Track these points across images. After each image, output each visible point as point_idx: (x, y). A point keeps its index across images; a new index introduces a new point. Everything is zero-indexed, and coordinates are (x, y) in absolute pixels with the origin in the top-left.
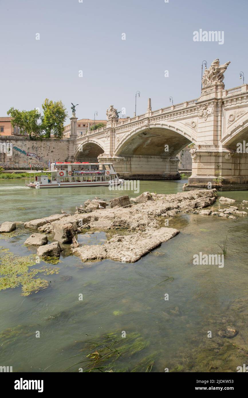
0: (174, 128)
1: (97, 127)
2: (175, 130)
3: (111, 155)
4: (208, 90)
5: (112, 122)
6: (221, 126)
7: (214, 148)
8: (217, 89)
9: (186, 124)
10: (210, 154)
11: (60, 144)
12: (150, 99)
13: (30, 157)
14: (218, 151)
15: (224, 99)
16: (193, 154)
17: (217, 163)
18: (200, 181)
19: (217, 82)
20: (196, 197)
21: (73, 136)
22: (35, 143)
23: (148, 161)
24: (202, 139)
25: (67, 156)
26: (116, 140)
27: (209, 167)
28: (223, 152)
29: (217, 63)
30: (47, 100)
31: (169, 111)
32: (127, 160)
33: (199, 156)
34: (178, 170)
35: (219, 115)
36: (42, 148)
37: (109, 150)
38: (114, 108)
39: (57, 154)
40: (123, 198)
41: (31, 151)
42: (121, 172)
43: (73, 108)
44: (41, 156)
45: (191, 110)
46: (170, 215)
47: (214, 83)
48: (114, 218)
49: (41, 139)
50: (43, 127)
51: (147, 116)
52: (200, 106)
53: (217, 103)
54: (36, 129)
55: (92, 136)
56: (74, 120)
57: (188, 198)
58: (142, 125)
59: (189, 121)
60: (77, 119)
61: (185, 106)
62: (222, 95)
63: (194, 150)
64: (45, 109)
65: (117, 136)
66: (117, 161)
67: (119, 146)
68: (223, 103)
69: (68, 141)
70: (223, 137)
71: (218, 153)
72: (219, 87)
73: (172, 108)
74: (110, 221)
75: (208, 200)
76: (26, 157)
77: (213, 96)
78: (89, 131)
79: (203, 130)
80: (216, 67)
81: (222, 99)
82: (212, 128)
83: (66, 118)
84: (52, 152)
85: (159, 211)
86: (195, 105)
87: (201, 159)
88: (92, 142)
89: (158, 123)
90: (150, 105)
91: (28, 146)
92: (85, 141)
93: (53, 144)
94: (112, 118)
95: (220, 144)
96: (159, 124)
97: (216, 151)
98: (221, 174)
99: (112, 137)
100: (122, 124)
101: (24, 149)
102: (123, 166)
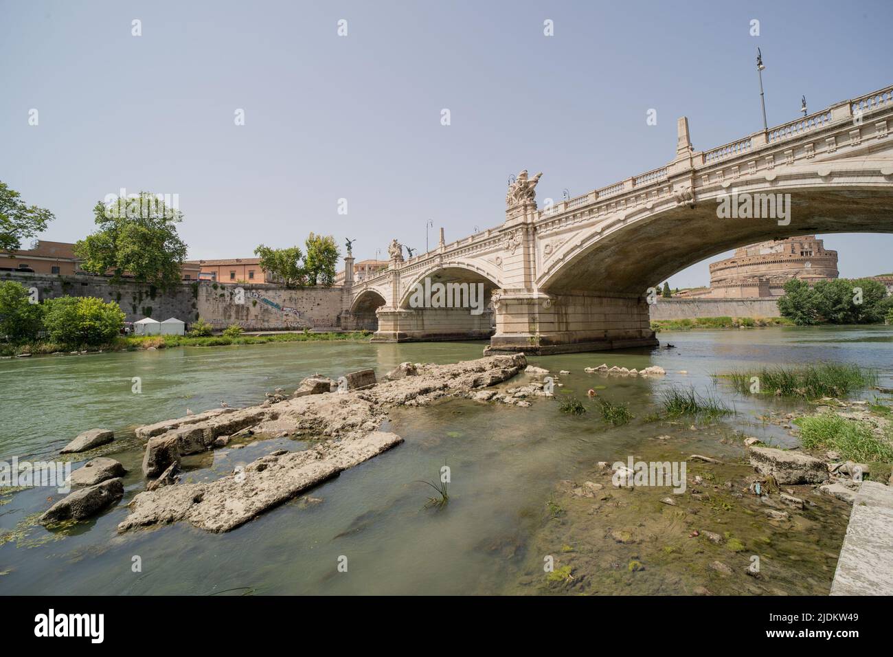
0: (473, 266)
1: (377, 268)
2: (475, 270)
3: (395, 308)
4: (514, 212)
5: (396, 262)
6: (534, 261)
7: (526, 293)
8: (526, 210)
9: (490, 261)
10: (520, 301)
11: (330, 294)
12: (442, 229)
13: (285, 313)
14: (531, 296)
15: (537, 223)
16: (496, 303)
17: (531, 314)
18: (508, 341)
19: (525, 200)
20: (488, 367)
21: (349, 282)
22: (294, 294)
23: (447, 315)
24: (510, 281)
25: (339, 310)
26: (402, 286)
27: (520, 320)
28: (539, 298)
29: (525, 175)
30: (312, 234)
31: (465, 244)
32: (418, 314)
33: (505, 304)
34: (492, 325)
35: (531, 245)
36: (304, 300)
37: (392, 301)
38: (399, 242)
39: (326, 307)
40: (361, 374)
41: (287, 303)
42: (409, 331)
43: (349, 245)
44: (302, 310)
45: (494, 241)
46: (420, 402)
47: (521, 202)
48: (304, 414)
49: (302, 288)
50: (306, 272)
51: (439, 252)
52: (505, 234)
53: (527, 229)
54: (296, 273)
55: (372, 282)
56: (350, 261)
57: (473, 370)
58: (433, 264)
59: (493, 256)
60: (354, 259)
61: (486, 236)
62: (533, 218)
63: (498, 296)
64: (309, 247)
65: (403, 281)
66: (403, 316)
67: (405, 294)
68: (535, 229)
69: (341, 289)
70: (538, 277)
71: (532, 299)
72: (528, 208)
73: (470, 240)
74: (295, 420)
75: (500, 373)
76: (280, 312)
77: (521, 219)
78: (367, 275)
79: (511, 267)
80: (523, 181)
81: (533, 223)
82: (522, 265)
83: (338, 258)
84: (318, 304)
85: (402, 397)
86: (499, 234)
87: (508, 310)
88: (372, 290)
89: (452, 261)
90: (443, 237)
91: (283, 297)
92: (362, 289)
93: (320, 294)
94: (396, 256)
95: (535, 287)
96: (455, 263)
97: (528, 297)
98: (538, 330)
99: (396, 283)
100: (408, 264)
101: (277, 301)
102: (412, 322)
